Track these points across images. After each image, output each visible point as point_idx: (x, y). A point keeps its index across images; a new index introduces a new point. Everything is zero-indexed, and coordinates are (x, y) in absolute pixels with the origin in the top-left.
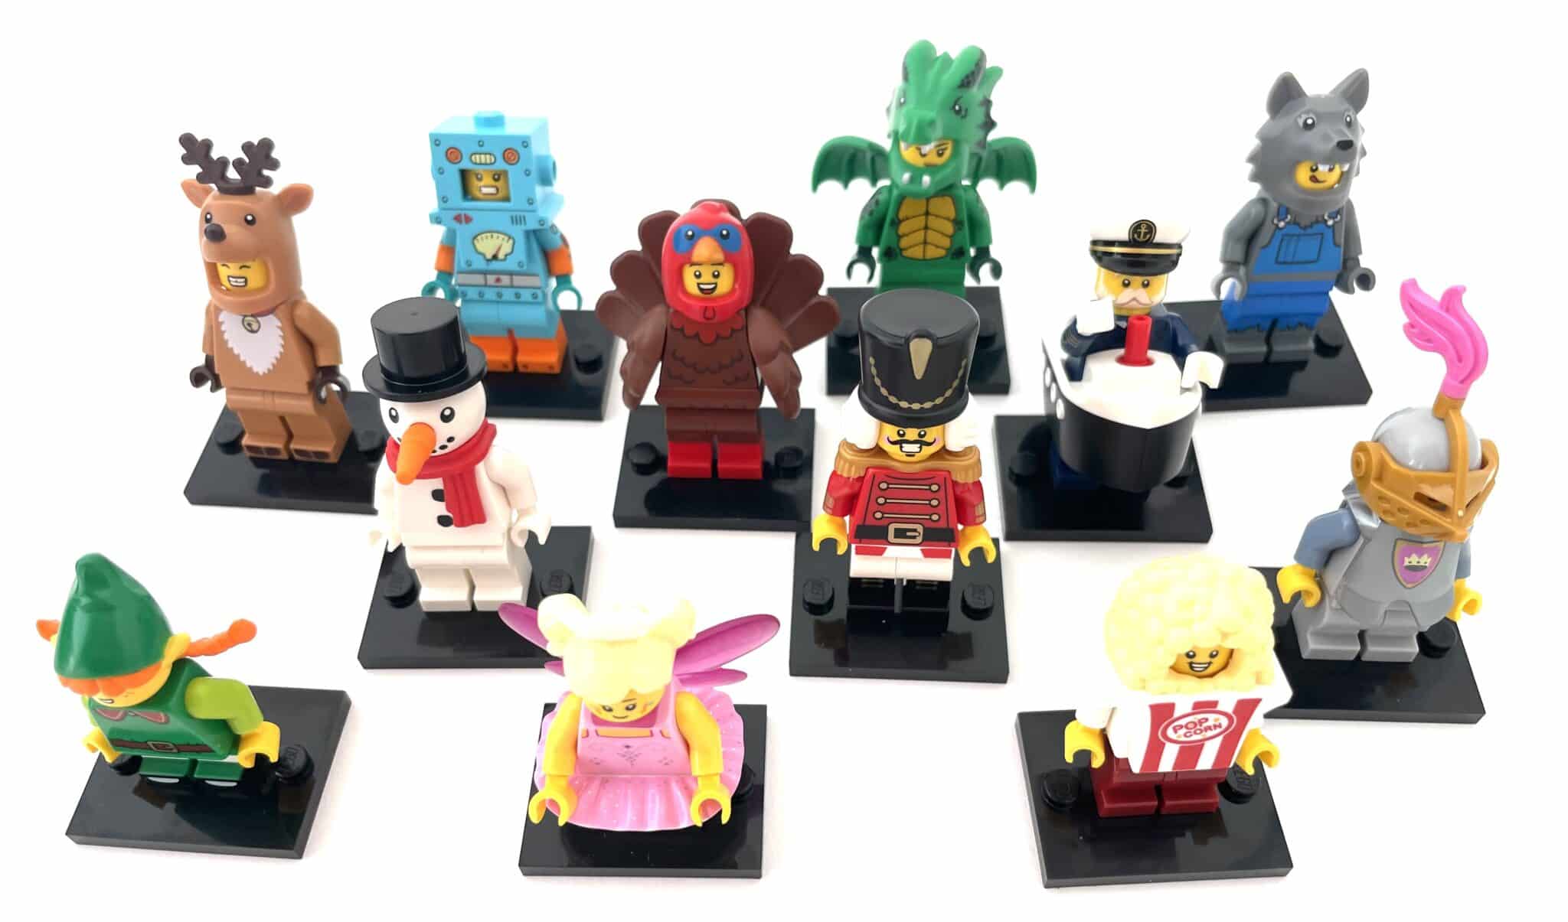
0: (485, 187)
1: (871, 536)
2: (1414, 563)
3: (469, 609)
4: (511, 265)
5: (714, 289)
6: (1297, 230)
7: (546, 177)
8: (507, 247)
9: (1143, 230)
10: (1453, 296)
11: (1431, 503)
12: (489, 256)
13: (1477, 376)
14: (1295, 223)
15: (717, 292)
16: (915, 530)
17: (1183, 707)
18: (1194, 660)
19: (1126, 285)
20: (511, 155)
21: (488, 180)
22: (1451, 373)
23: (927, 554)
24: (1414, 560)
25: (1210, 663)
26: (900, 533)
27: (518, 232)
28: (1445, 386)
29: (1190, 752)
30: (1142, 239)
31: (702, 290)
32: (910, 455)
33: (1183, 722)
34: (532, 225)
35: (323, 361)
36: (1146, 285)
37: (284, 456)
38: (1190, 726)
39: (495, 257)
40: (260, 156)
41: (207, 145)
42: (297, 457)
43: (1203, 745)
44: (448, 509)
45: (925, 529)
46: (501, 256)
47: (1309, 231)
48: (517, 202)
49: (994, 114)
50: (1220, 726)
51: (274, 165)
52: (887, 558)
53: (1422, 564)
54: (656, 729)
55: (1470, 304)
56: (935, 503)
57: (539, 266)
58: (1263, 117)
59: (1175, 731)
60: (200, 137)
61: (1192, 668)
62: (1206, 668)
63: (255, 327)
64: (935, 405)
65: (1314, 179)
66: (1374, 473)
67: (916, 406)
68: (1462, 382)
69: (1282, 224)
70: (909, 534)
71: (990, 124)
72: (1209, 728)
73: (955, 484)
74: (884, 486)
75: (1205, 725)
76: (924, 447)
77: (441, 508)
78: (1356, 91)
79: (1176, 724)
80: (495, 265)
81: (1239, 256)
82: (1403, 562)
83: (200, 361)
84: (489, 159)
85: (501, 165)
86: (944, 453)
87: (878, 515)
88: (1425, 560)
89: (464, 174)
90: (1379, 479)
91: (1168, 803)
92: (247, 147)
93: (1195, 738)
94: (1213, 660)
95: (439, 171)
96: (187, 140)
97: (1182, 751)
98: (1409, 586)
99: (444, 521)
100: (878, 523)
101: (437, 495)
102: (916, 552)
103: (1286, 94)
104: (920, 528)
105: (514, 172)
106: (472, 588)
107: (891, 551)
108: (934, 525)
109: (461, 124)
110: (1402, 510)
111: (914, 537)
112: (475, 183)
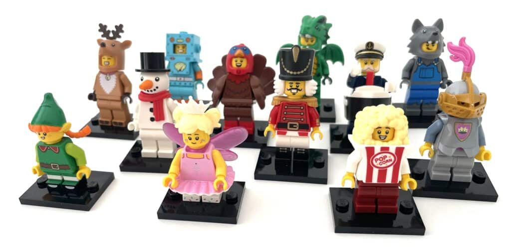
0: (180, 50)
1: (282, 127)
2: (462, 131)
3: (156, 157)
4: (184, 73)
5: (240, 66)
6: (425, 67)
7: (198, 49)
8: (184, 67)
9: (370, 45)
10: (463, 40)
11: (463, 104)
12: (179, 69)
13: (473, 63)
14: (423, 64)
15: (242, 66)
16: (296, 125)
17: (377, 150)
18: (381, 134)
19: (366, 64)
20: (188, 40)
21: (181, 48)
22: (465, 64)
23: (301, 134)
24: (461, 129)
25: (386, 136)
26: (291, 126)
27: (188, 63)
28: (464, 68)
29: (382, 173)
30: (370, 48)
31: (237, 66)
32: (294, 94)
33: (378, 157)
34: (192, 60)
35: (126, 91)
36: (372, 64)
37: (110, 124)
38: (381, 159)
39: (180, 70)
40: (120, 28)
41: (106, 26)
42: (114, 125)
43: (386, 170)
44: (154, 114)
45: (300, 124)
46: (182, 70)
47: (429, 67)
48: (188, 53)
49: (329, 34)
50: (391, 160)
51: (122, 32)
52: (288, 136)
53: (465, 131)
54: (205, 154)
55: (468, 42)
56: (302, 114)
57: (192, 75)
58: (411, 34)
59: (376, 161)
60: (104, 24)
61: (380, 138)
62: (385, 138)
63: (109, 78)
64: (301, 74)
65: (428, 49)
66: (444, 100)
67: (295, 73)
68: (469, 66)
69: (420, 64)
70: (294, 126)
71: (328, 37)
72: (387, 161)
73: (309, 107)
74: (286, 107)
75: (386, 159)
76: (298, 91)
77: (151, 115)
78: (440, 24)
79: (376, 158)
80: (180, 73)
81: (407, 75)
82: (458, 130)
83: (92, 92)
84: (181, 41)
85: (185, 43)
86: (305, 96)
87: (284, 119)
88: (465, 130)
89: (175, 46)
90: (446, 101)
91: (379, 207)
92: (116, 27)
93: (384, 166)
94: (387, 135)
95: (168, 44)
96: (101, 25)
97: (380, 172)
98: (462, 140)
99: (152, 119)
100: (283, 122)
101: (151, 110)
102: (296, 133)
103: (417, 25)
104: (297, 124)
105: (188, 45)
106: (158, 150)
107: (289, 133)
108: (303, 123)
109: (176, 31)
110: (455, 108)
111: (295, 127)
112: (177, 49)
